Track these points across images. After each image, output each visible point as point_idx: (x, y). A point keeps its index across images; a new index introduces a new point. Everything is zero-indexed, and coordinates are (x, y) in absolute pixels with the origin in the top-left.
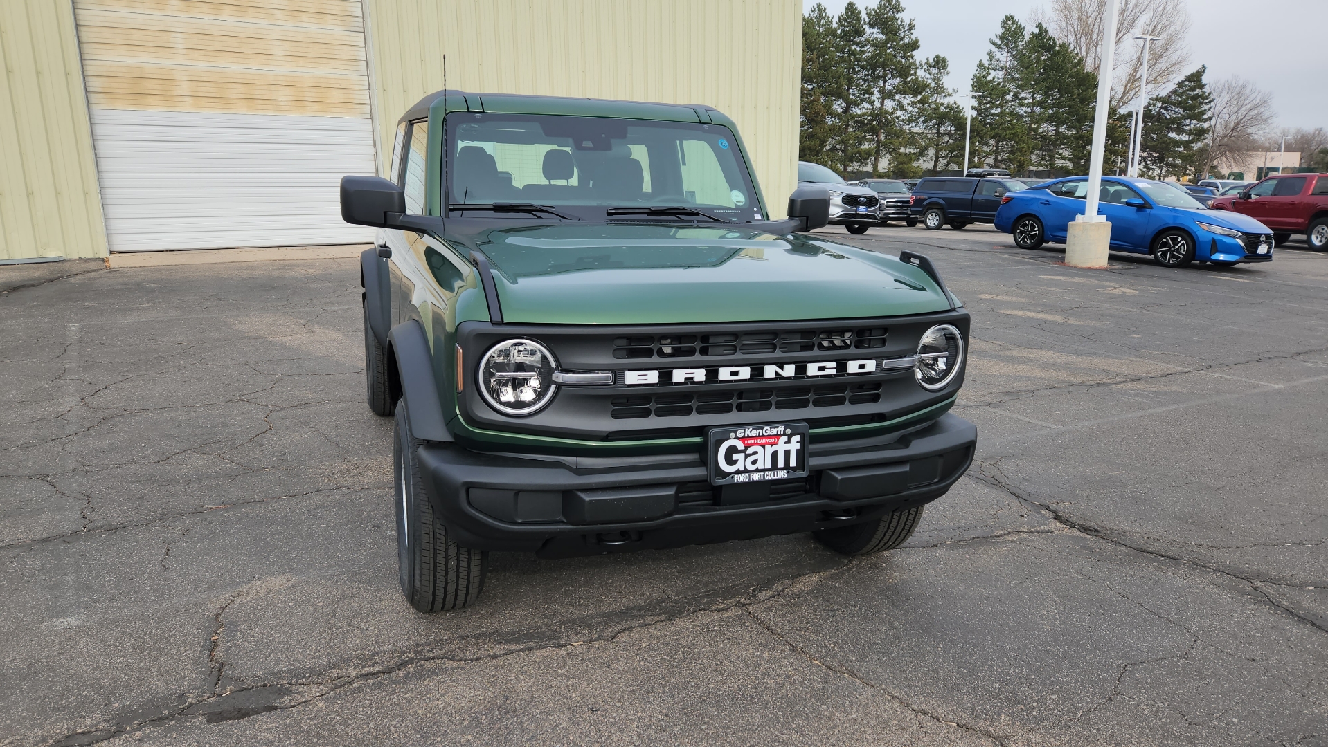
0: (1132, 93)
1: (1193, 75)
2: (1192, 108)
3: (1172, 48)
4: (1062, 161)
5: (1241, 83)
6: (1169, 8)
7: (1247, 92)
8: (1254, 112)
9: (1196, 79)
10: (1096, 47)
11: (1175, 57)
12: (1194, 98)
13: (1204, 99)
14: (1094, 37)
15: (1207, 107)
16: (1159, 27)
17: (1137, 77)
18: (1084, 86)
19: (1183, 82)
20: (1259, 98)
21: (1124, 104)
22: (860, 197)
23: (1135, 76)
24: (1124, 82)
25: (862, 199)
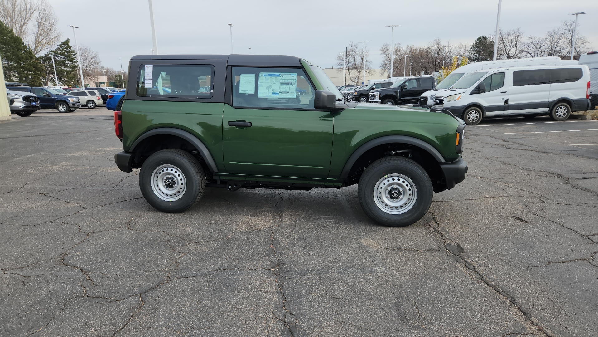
0: (40, 48)
1: (65, 42)
2: (68, 56)
3: (53, 29)
4: (16, 78)
5: (85, 47)
6: (47, 11)
7: (88, 51)
8: (92, 60)
9: (66, 43)
10: (15, 24)
11: (55, 33)
12: (68, 52)
13: (72, 53)
14: (14, 21)
15: (74, 57)
16: (44, 20)
17: (40, 41)
18: (17, 42)
19: (61, 45)
20: (93, 54)
21: (37, 52)
22: (31, 97)
23: (39, 40)
24: (34, 42)
25: (32, 98)
